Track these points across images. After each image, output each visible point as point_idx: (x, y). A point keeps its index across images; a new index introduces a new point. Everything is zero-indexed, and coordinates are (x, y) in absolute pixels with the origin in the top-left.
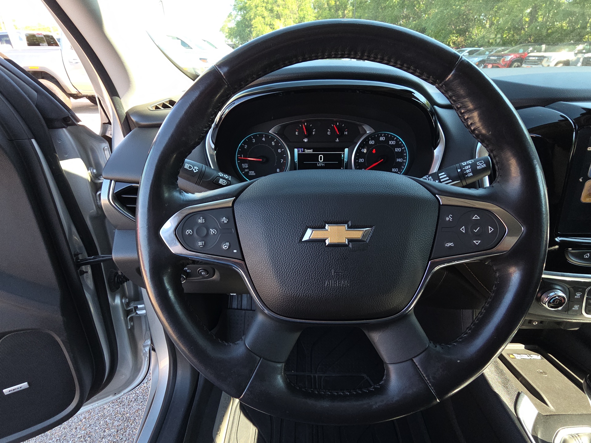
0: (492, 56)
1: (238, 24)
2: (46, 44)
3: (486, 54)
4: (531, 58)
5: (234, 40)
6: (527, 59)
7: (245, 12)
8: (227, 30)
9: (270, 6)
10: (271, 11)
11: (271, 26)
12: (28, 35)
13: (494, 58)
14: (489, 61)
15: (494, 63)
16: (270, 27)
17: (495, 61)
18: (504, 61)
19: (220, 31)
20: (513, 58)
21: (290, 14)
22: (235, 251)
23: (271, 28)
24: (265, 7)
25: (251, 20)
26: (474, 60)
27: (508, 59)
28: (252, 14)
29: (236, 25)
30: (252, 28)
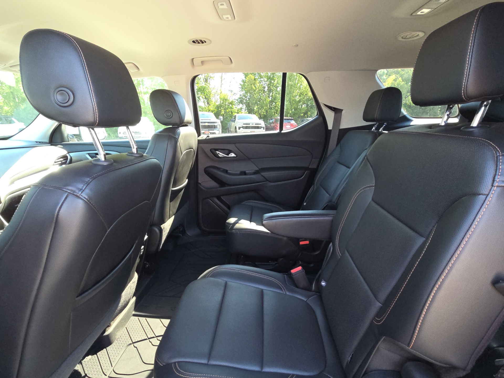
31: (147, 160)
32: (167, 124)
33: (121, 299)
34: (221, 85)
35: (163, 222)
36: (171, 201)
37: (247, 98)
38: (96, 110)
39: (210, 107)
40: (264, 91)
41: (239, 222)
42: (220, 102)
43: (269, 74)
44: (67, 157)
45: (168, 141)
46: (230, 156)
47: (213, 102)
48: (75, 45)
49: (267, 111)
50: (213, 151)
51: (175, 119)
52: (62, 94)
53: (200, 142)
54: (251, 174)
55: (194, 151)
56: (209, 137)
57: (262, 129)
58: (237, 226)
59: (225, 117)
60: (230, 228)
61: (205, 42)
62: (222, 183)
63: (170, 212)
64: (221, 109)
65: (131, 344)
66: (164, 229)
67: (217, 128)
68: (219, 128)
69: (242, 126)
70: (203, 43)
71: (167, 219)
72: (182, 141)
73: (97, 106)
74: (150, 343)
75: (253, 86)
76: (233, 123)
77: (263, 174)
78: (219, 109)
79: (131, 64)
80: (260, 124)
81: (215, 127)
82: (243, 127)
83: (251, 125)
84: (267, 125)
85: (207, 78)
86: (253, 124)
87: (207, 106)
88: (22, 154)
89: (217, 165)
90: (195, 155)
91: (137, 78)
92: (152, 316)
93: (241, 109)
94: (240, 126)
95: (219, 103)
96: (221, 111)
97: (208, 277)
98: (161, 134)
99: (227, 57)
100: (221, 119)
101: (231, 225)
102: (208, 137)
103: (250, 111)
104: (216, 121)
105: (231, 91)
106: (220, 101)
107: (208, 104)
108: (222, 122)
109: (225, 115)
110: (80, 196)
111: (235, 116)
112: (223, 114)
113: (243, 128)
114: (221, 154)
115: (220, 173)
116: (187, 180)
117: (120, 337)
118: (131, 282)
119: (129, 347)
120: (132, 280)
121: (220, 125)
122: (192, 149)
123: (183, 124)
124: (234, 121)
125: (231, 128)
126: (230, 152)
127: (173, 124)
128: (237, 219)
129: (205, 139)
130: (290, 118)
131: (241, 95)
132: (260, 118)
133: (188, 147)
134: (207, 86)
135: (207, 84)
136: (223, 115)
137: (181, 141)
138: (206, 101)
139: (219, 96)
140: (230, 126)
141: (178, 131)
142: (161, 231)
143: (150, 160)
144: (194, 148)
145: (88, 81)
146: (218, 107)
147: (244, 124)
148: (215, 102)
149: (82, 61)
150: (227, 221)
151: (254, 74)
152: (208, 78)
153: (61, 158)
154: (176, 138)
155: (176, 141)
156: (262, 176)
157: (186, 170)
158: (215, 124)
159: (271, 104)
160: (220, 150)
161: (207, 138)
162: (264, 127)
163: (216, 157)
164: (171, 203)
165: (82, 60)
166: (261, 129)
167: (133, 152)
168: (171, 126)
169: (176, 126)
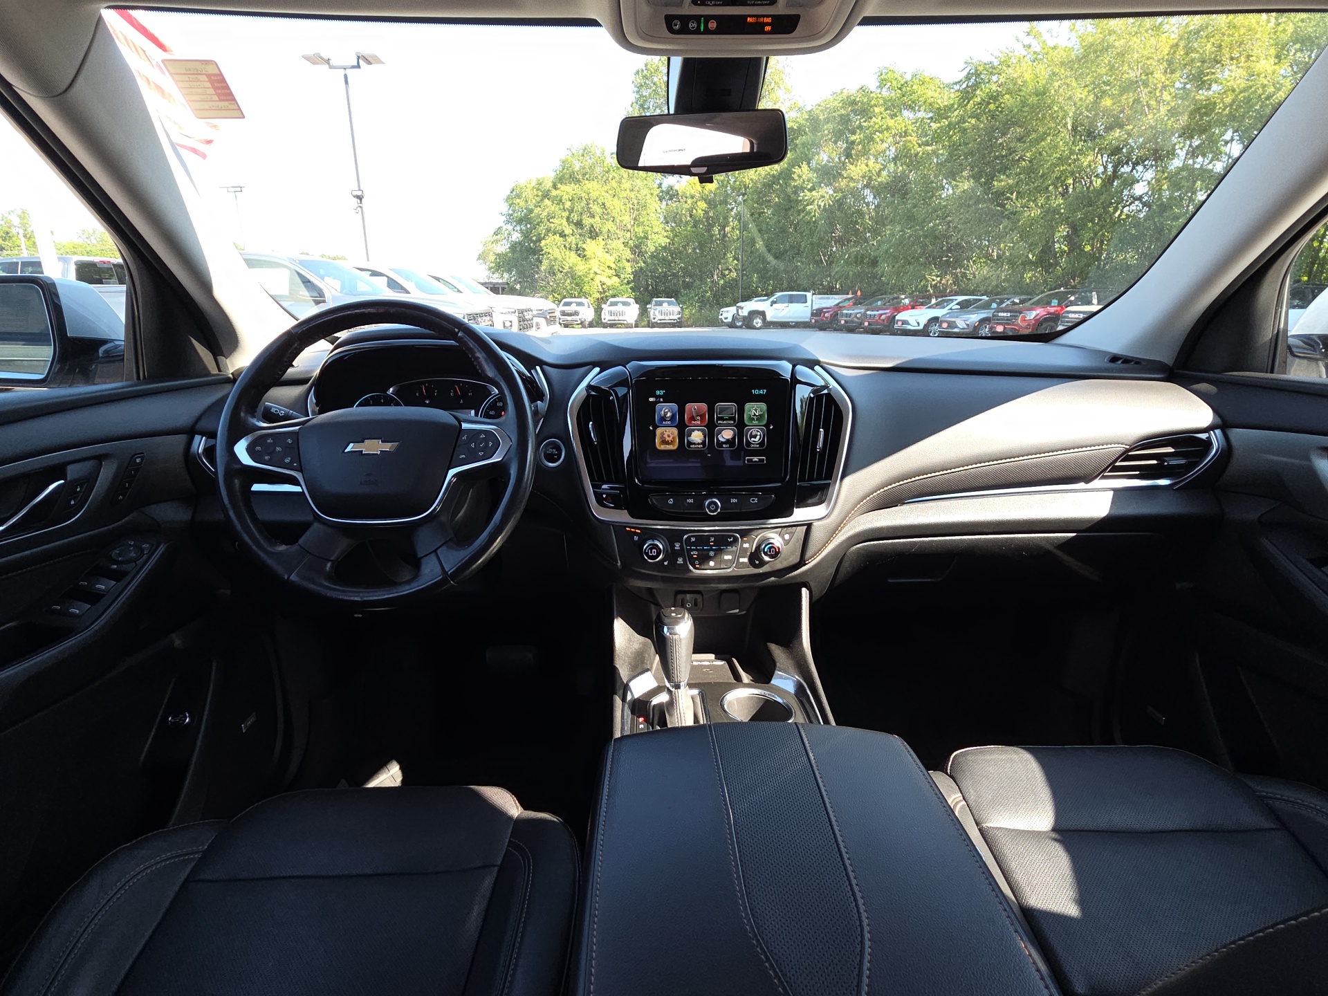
0: (1001, 312)
1: (514, 247)
2: (115, 279)
3: (992, 307)
4: (1071, 315)
5: (506, 275)
6: (1065, 317)
7: (529, 226)
8: (492, 258)
9: (575, 218)
10: (579, 224)
11: (579, 252)
12: (79, 263)
13: (1005, 314)
14: (998, 320)
15: (1008, 324)
16: (576, 253)
17: (1007, 320)
18: (1024, 320)
19: (479, 259)
20: (1041, 315)
21: (618, 232)
22: (295, 464)
23: (579, 255)
24: (568, 219)
25: (539, 240)
26: (970, 318)
27: (1032, 318)
28: (542, 229)
29: (509, 248)
30: (540, 255)
44: (1205, 444)
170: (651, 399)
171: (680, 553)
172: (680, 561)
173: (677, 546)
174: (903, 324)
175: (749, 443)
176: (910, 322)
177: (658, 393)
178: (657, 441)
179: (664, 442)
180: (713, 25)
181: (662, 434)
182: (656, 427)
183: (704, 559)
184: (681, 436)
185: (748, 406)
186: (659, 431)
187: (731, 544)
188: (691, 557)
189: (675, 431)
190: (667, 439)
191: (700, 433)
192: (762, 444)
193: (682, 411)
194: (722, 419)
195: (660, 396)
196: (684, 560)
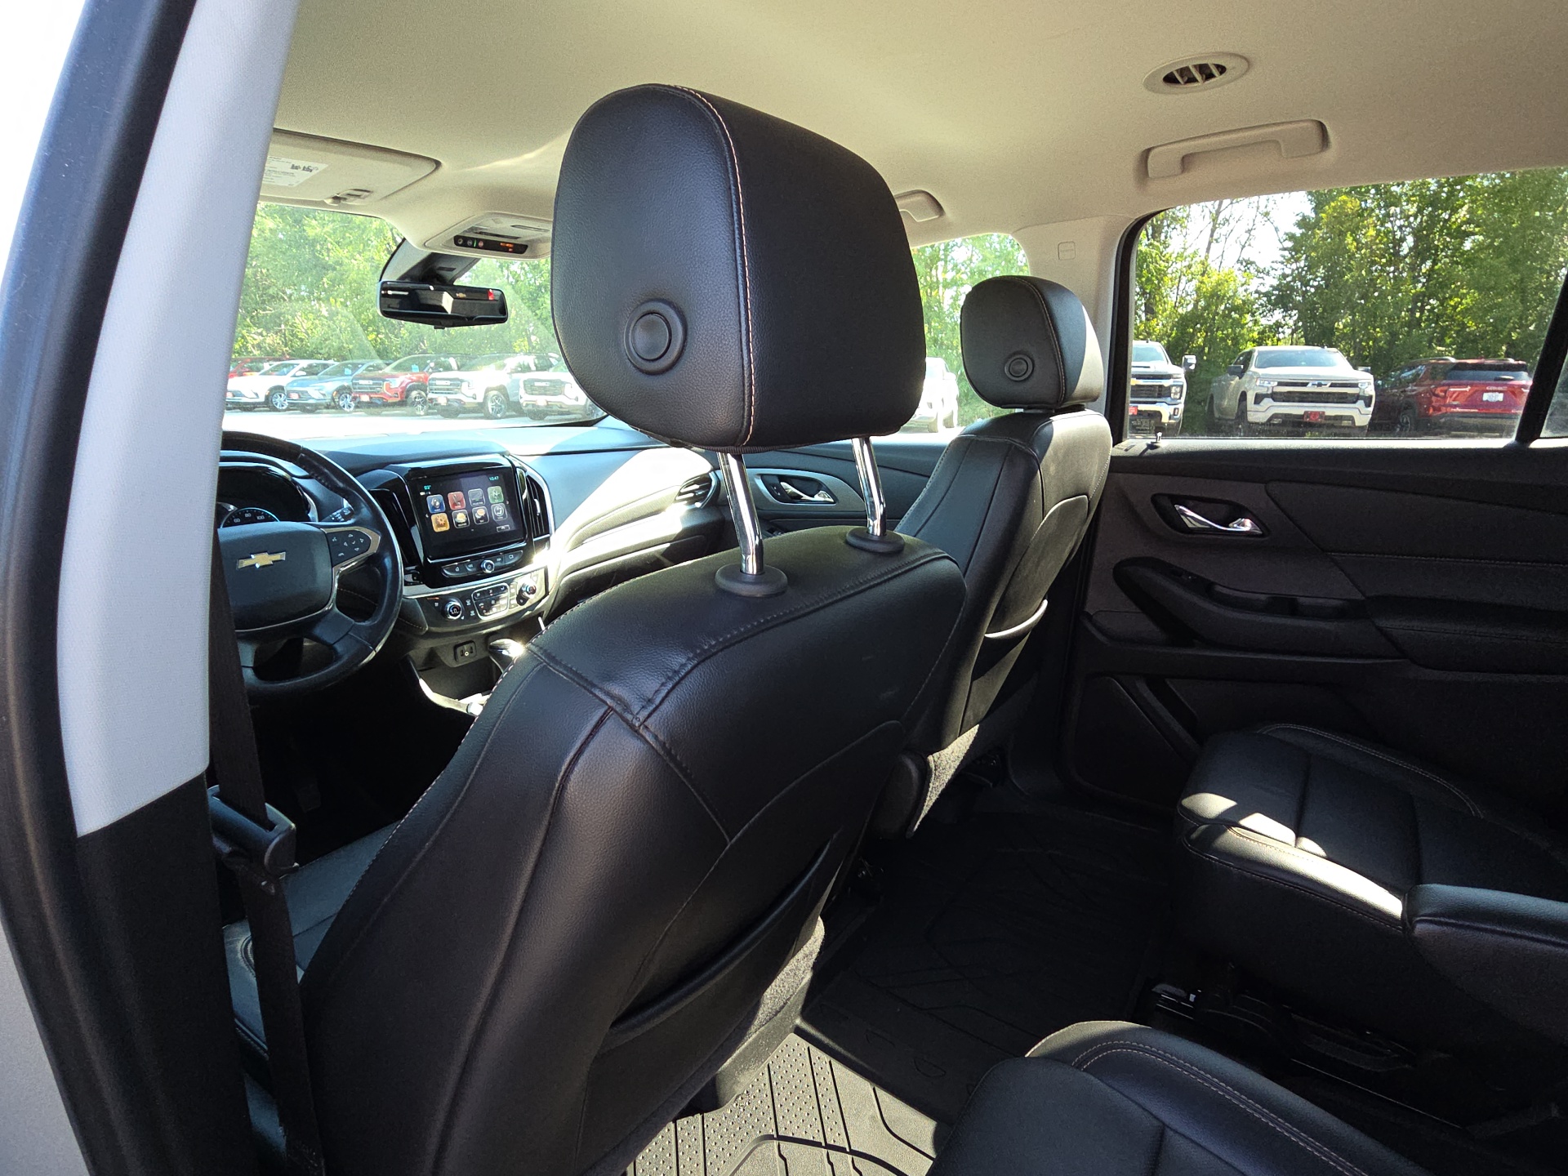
0: (360, 379)
3: (346, 373)
13: (365, 382)
14: (358, 388)
15: (373, 392)
17: (370, 388)
18: (389, 389)
26: (323, 387)
27: (396, 385)
31: (915, 568)
32: (1005, 404)
33: (760, 1012)
34: (1210, 243)
35: (939, 745)
36: (973, 679)
37: (1312, 287)
38: (751, 385)
39: (1154, 322)
40: (1396, 254)
41: (1243, 822)
42: (1196, 306)
43: (1433, 187)
44: (710, 480)
45: (1003, 465)
46: (1235, 527)
47: (1169, 307)
48: (718, 130)
49: (1394, 335)
50: (1165, 507)
51: (1040, 386)
52: (650, 328)
53: (1118, 465)
54: (1318, 613)
55: (1089, 503)
56: (1157, 447)
57: (1361, 403)
58: (1233, 837)
59: (1205, 358)
60: (1194, 836)
61: (1222, 69)
62: (1178, 630)
63: (968, 713)
64: (1194, 328)
65: (770, 1137)
66: (936, 770)
67: (1170, 396)
68: (1178, 396)
69: (1270, 392)
70: (1210, 76)
71: (952, 736)
72: (1052, 469)
73: (759, 370)
74: (830, 1166)
75: (1349, 239)
76: (1238, 378)
77: (1384, 623)
78: (1185, 329)
79: (920, 198)
80: (1355, 386)
81: (1162, 393)
82: (1275, 396)
83: (1308, 389)
84: (1384, 390)
85: (1159, 223)
86: (1320, 385)
87: (1144, 318)
88: (618, 465)
89: (1171, 558)
90: (1092, 514)
91: (933, 243)
92: (850, 1060)
93: (1278, 325)
94: (1263, 391)
95: (1190, 307)
96: (1193, 335)
97: (1079, 1066)
98: (981, 438)
99: (1309, 124)
100: (1191, 364)
101: (1204, 827)
102: (1152, 446)
103: (1318, 333)
104: (1170, 372)
105: (1244, 264)
106: (1197, 302)
107: (1146, 312)
108: (1189, 376)
109: (1206, 349)
110: (642, 731)
111: (1250, 353)
112: (1199, 346)
113: (1274, 400)
114: (1192, 517)
115: (1177, 590)
116: (1045, 603)
117: (745, 1092)
118: (800, 955)
119: (764, 1146)
120: (805, 948)
121: (1182, 387)
122: (1086, 496)
123: (1069, 403)
124: (1241, 374)
125: (1222, 398)
126: (1239, 512)
127: (1027, 405)
128: (1230, 803)
129: (1138, 453)
130: (1511, 361)
131: (1285, 276)
132: (1356, 362)
133: (1070, 491)
134: (1154, 252)
135: (1156, 243)
136: (1199, 353)
137: (1049, 467)
138: (1143, 301)
139: (1195, 283)
140: (1223, 390)
141: (1046, 429)
142: (926, 774)
143: (929, 567)
144: (1092, 492)
145: (740, 272)
146: (1186, 323)
147: (1280, 384)
148: (1177, 304)
149: (733, 191)
150: (1186, 802)
151: (1360, 193)
152: (1165, 224)
153: (696, 482)
154: (1034, 456)
155: (1032, 466)
156: (1379, 629)
157: (1048, 569)
158: (1166, 383)
159: (1419, 304)
160: (1191, 503)
161: (1149, 451)
162: (1371, 397)
163: (1168, 523)
164: (975, 682)
165: (733, 187)
166: (1355, 402)
167: (868, 532)
168: (1022, 410)
169: (1039, 411)
170: (422, 494)
171: (472, 607)
172: (473, 613)
173: (468, 603)
174: (234, 396)
175: (496, 517)
176: (243, 393)
177: (426, 488)
178: (434, 525)
179: (439, 526)
180: (481, 244)
181: (436, 519)
182: (430, 515)
183: (489, 607)
184: (450, 518)
185: (489, 489)
186: (433, 517)
187: (503, 592)
188: (479, 608)
189: (445, 515)
190: (441, 522)
191: (463, 514)
192: (504, 516)
193: (446, 500)
194: (475, 501)
195: (428, 491)
196: (475, 612)
